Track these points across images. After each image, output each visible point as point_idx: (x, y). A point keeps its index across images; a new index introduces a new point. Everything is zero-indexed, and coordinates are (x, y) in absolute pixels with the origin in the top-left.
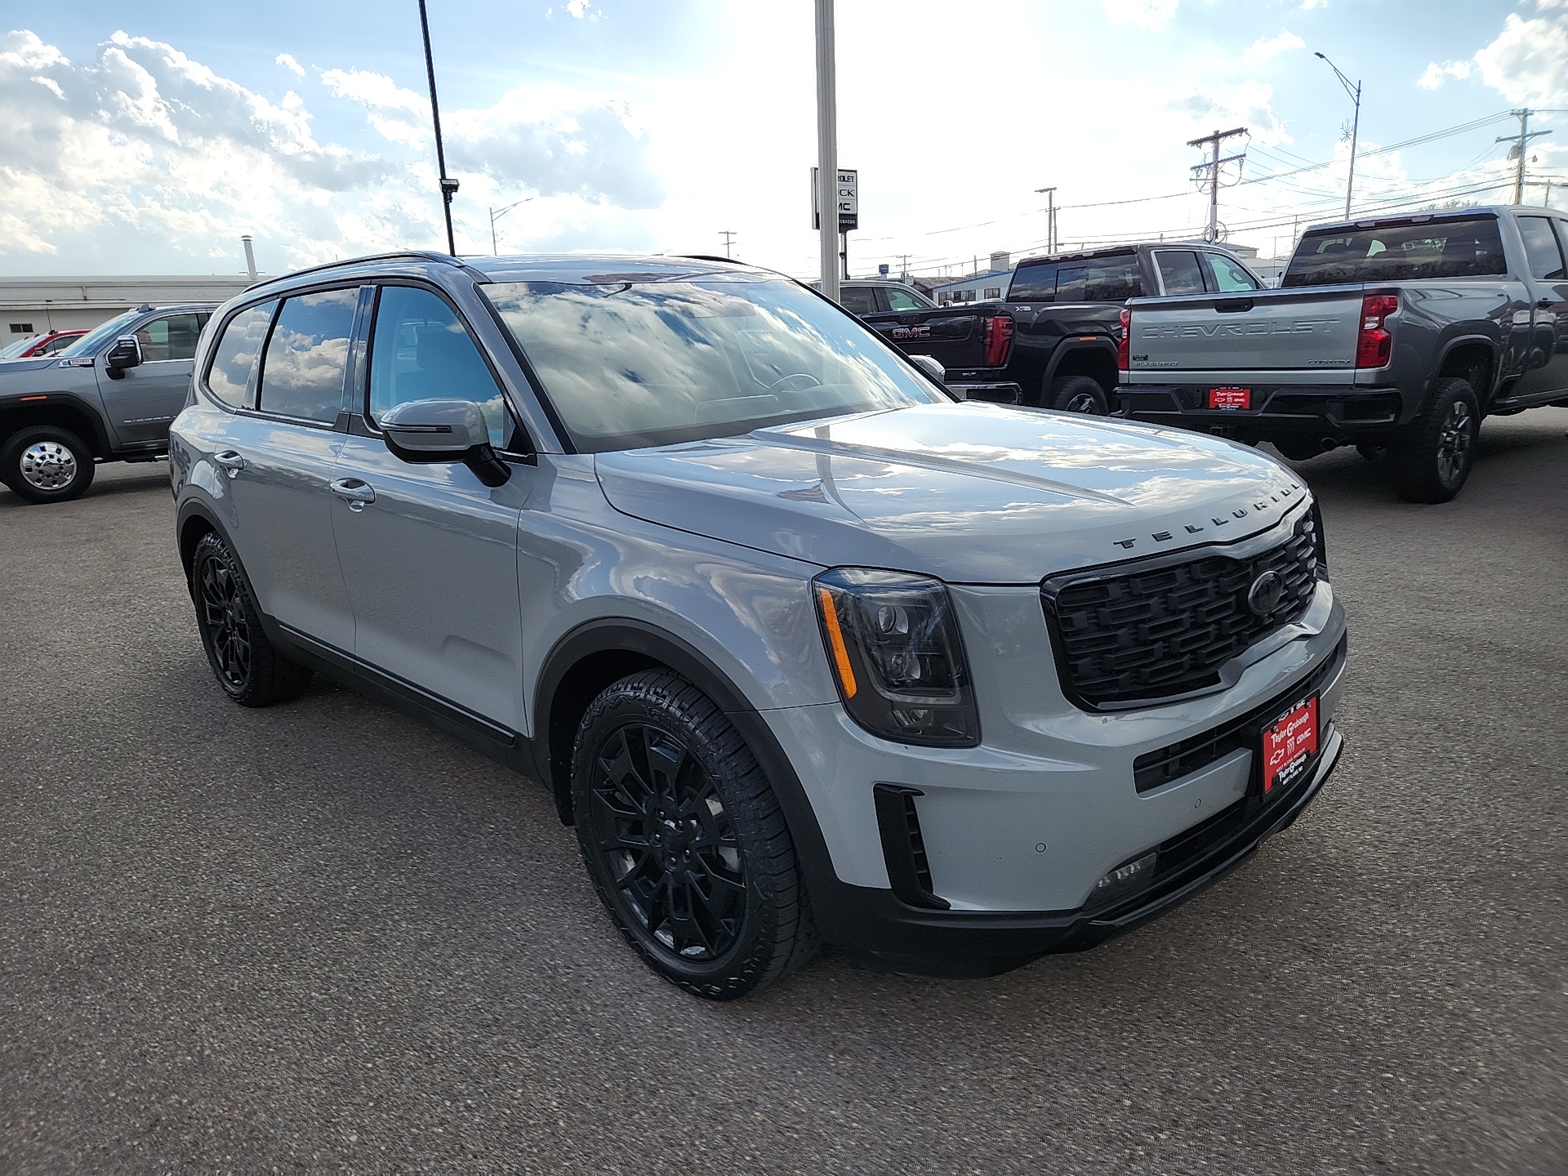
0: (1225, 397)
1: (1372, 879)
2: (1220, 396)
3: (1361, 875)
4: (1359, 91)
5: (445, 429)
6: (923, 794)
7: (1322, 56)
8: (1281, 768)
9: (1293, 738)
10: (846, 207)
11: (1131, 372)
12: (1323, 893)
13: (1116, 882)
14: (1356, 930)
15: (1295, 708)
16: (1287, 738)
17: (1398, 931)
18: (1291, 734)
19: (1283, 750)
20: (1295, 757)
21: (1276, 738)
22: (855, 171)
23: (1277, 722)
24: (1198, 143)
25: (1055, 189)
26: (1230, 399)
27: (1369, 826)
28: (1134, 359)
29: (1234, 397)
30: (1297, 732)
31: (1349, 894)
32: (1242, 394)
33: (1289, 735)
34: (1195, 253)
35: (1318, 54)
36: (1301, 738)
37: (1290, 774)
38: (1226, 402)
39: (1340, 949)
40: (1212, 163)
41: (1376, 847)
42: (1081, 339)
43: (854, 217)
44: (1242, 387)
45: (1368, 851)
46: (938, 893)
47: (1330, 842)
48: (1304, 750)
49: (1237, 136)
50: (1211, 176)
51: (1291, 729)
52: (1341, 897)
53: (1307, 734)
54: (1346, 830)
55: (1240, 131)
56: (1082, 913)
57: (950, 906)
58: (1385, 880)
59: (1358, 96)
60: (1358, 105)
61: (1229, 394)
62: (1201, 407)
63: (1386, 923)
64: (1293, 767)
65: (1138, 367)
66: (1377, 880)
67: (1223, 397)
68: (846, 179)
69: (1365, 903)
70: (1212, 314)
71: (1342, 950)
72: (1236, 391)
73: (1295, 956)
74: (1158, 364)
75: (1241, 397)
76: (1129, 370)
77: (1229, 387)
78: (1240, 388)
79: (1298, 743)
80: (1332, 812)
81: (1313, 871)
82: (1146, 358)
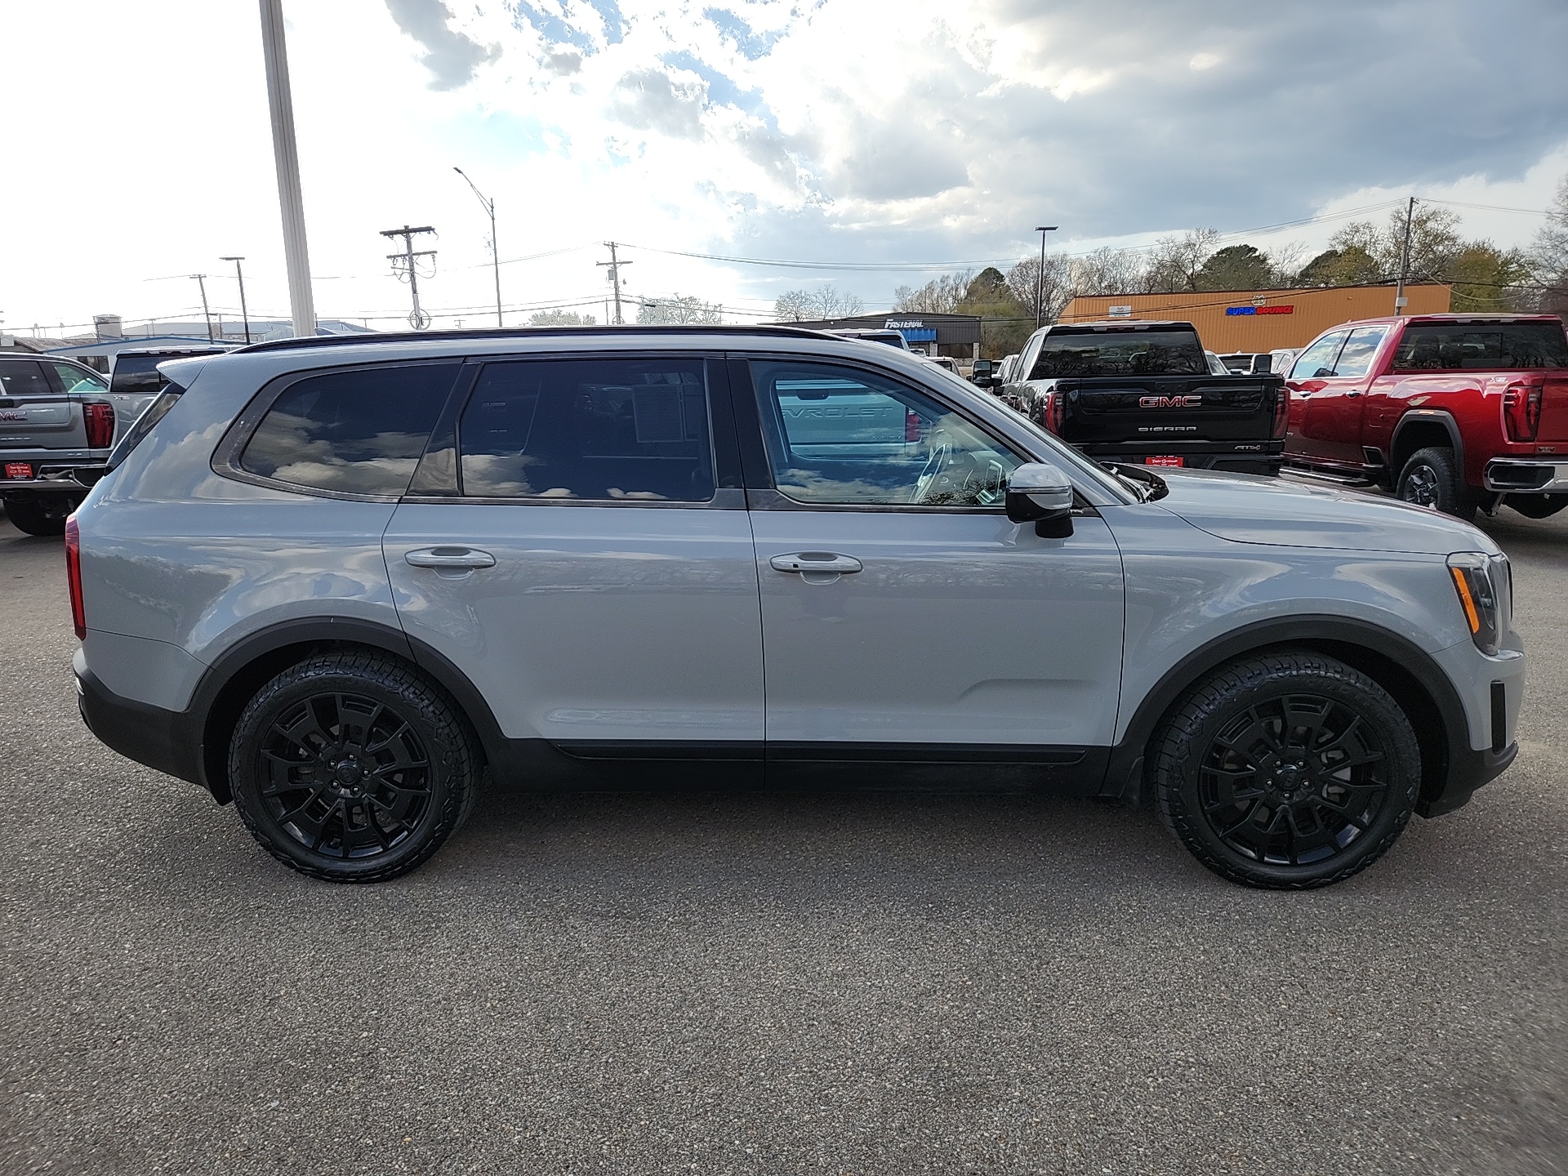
4: (492, 207)
7: (460, 172)
24: (390, 234)
25: (241, 259)
35: (456, 169)
40: (406, 255)
49: (425, 233)
50: (407, 266)
55: (429, 229)
59: (492, 211)
60: (493, 219)
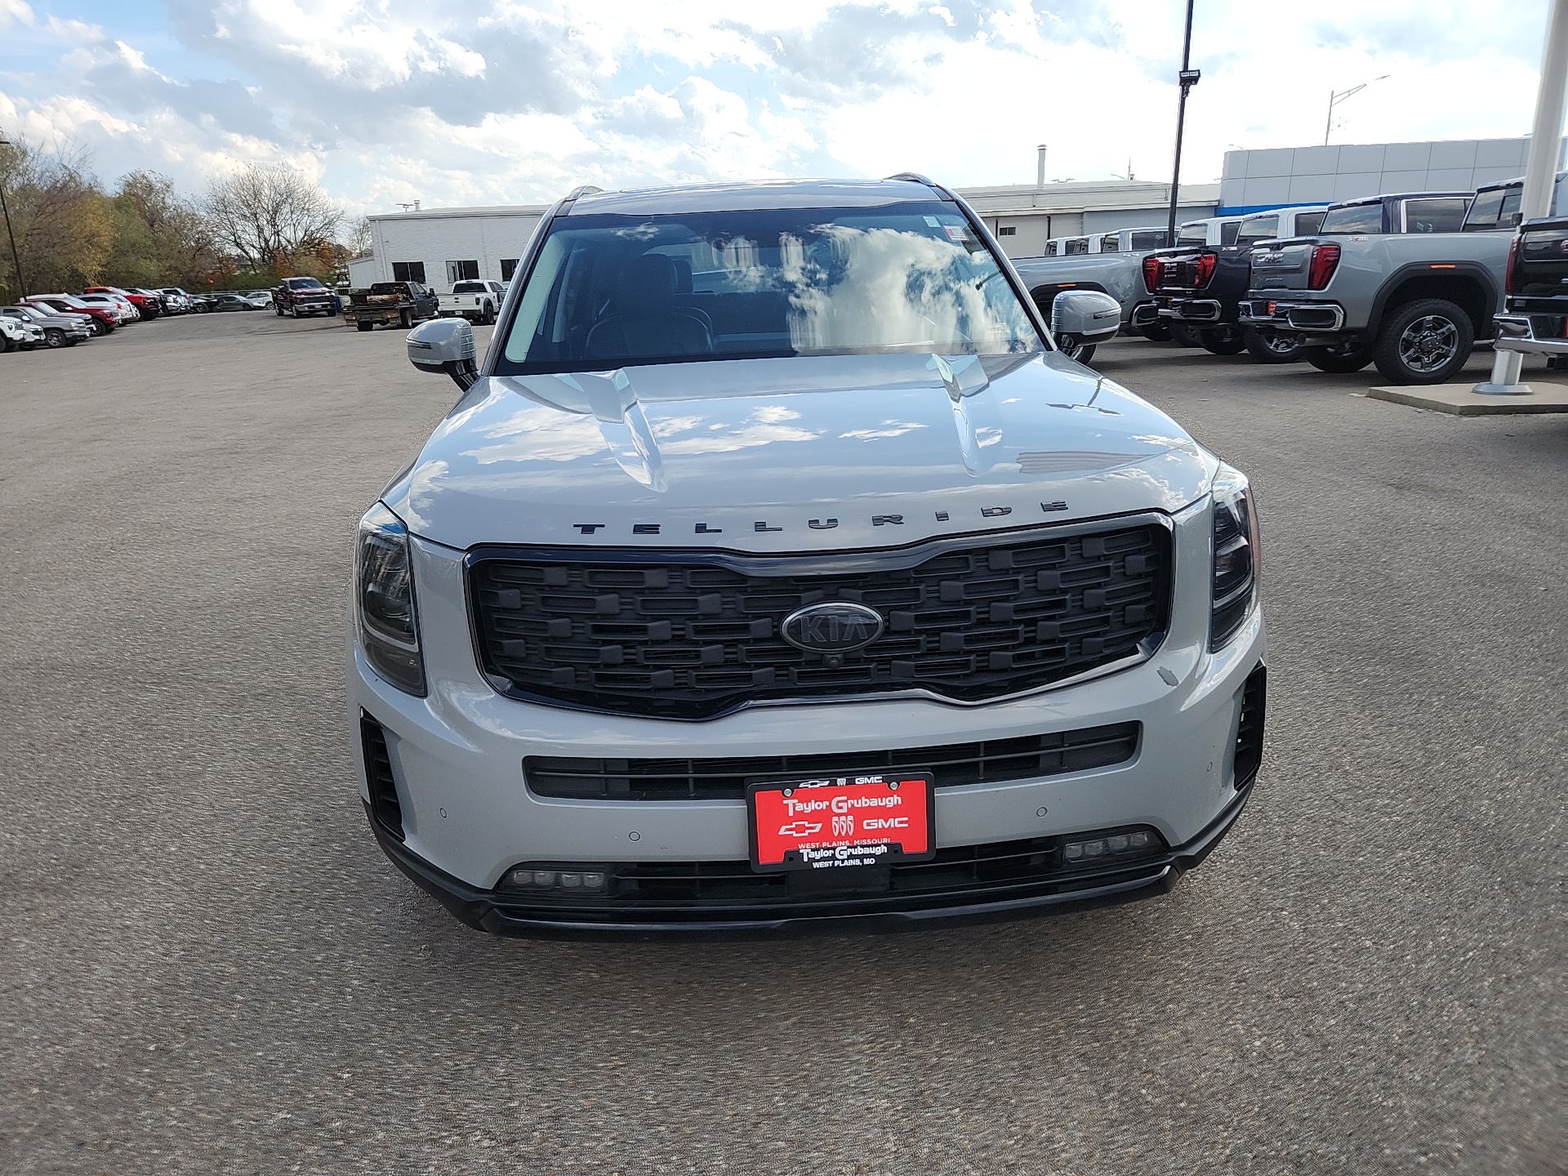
9: (851, 817)
19: (819, 826)
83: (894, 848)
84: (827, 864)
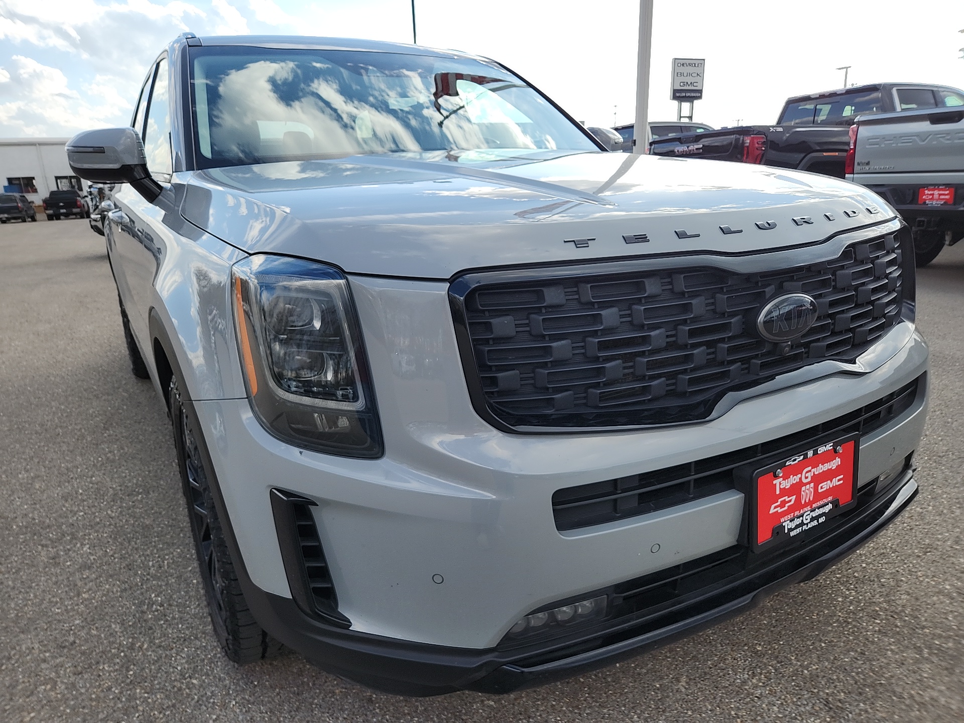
0: (933, 195)
1: (934, 635)
2: (928, 194)
3: (923, 627)
5: (100, 150)
6: (318, 505)
8: (790, 516)
9: (812, 485)
10: (695, 84)
11: (855, 175)
12: (873, 642)
13: (554, 624)
14: (894, 693)
15: (815, 453)
16: (800, 484)
17: (943, 700)
18: (809, 479)
19: (794, 498)
20: (814, 506)
21: (781, 484)
22: (704, 60)
23: (783, 466)
25: (850, 67)
26: (936, 196)
27: (953, 575)
28: (859, 164)
29: (940, 195)
30: (817, 480)
31: (902, 649)
32: (947, 192)
33: (804, 481)
34: (932, 91)
36: (825, 486)
37: (802, 524)
38: (932, 199)
39: (866, 711)
41: (953, 599)
42: (824, 154)
43: (700, 91)
44: (948, 186)
45: (942, 603)
46: (341, 610)
47: (905, 587)
48: (830, 499)
51: (809, 475)
52: (892, 650)
53: (836, 482)
54: (927, 577)
56: (496, 654)
57: (351, 626)
58: (950, 637)
61: (936, 192)
62: (911, 202)
63: (932, 688)
64: (809, 518)
65: (862, 171)
66: (940, 636)
67: (931, 195)
68: (696, 65)
69: (917, 661)
70: (925, 126)
71: (869, 713)
72: (942, 190)
73: (813, 711)
74: (877, 168)
75: (946, 195)
76: (853, 174)
77: (936, 186)
78: (946, 188)
79: (820, 491)
80: (919, 556)
81: (874, 616)
82: (868, 164)
83: (835, 504)
84: (799, 530)
